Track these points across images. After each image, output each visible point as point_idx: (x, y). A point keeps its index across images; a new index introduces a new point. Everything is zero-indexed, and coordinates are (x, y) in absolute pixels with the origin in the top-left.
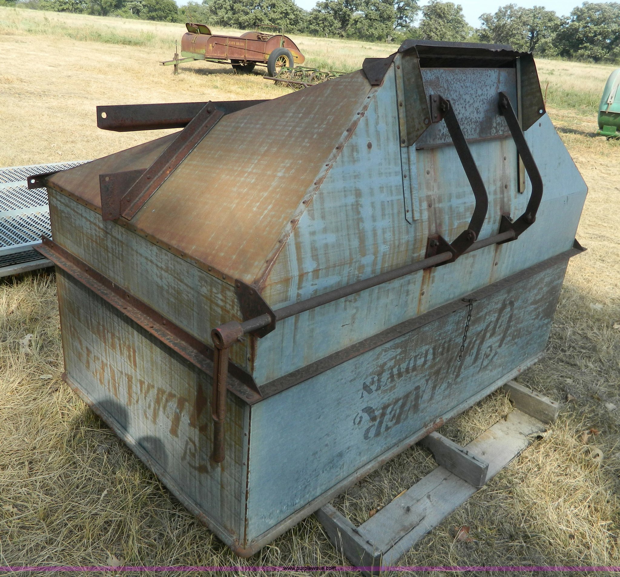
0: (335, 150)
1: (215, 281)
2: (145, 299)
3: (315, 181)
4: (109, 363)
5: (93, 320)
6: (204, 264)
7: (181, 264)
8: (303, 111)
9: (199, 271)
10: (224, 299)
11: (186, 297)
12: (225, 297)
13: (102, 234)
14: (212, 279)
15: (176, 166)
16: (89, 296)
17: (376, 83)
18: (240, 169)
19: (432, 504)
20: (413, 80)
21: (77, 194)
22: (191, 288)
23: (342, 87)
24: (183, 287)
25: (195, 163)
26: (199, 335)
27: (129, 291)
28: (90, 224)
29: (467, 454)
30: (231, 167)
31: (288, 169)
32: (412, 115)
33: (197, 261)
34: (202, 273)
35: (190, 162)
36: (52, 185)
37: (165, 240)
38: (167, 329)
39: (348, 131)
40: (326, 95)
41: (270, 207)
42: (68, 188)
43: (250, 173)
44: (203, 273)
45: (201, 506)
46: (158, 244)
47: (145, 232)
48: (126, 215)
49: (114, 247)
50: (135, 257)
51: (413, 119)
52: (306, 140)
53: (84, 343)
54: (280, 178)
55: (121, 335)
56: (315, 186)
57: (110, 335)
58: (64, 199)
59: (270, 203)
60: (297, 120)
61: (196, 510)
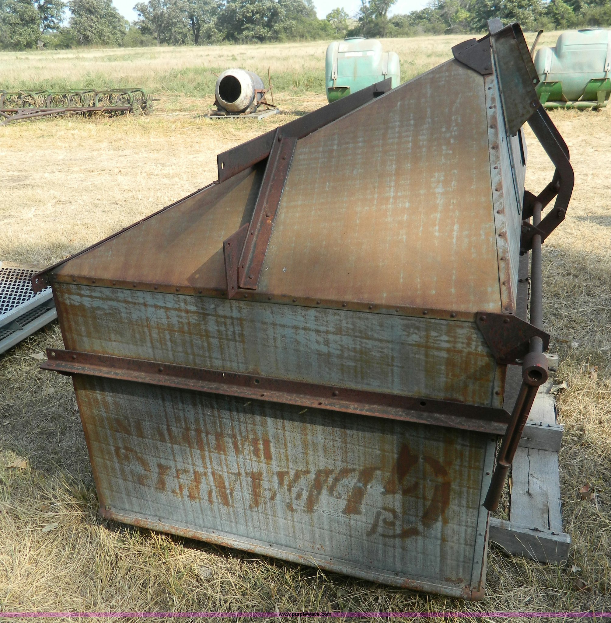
0: (491, 151)
1: (435, 323)
2: (293, 377)
3: (494, 188)
4: (210, 470)
5: (173, 429)
6: (413, 308)
7: (367, 319)
8: (411, 118)
9: (402, 319)
10: (452, 339)
11: (378, 355)
12: (455, 337)
13: (194, 319)
14: (430, 322)
15: (274, 212)
16: (163, 400)
17: (487, 72)
18: (376, 196)
19: (541, 481)
20: (512, 63)
21: (129, 279)
22: (388, 341)
23: (443, 82)
24: (370, 344)
25: (300, 203)
26: (403, 390)
27: (258, 374)
28: (165, 312)
29: (541, 425)
30: (361, 197)
31: (446, 183)
32: (514, 100)
33: (397, 308)
34: (409, 320)
35: (292, 204)
36: (68, 279)
37: (333, 297)
38: (341, 399)
39: (491, 127)
40: (429, 95)
41: (456, 227)
42: (107, 275)
43: (395, 198)
44: (411, 320)
45: (404, 573)
46: (320, 306)
47: (289, 297)
48: (245, 284)
49: (223, 328)
50: (270, 332)
51: (516, 105)
52: (444, 147)
53: (153, 462)
54: (443, 194)
55: (237, 430)
56: (498, 193)
57: (212, 437)
58: (101, 292)
59: (453, 224)
60: (412, 128)
61: (398, 579)
